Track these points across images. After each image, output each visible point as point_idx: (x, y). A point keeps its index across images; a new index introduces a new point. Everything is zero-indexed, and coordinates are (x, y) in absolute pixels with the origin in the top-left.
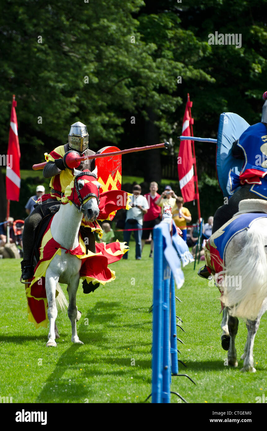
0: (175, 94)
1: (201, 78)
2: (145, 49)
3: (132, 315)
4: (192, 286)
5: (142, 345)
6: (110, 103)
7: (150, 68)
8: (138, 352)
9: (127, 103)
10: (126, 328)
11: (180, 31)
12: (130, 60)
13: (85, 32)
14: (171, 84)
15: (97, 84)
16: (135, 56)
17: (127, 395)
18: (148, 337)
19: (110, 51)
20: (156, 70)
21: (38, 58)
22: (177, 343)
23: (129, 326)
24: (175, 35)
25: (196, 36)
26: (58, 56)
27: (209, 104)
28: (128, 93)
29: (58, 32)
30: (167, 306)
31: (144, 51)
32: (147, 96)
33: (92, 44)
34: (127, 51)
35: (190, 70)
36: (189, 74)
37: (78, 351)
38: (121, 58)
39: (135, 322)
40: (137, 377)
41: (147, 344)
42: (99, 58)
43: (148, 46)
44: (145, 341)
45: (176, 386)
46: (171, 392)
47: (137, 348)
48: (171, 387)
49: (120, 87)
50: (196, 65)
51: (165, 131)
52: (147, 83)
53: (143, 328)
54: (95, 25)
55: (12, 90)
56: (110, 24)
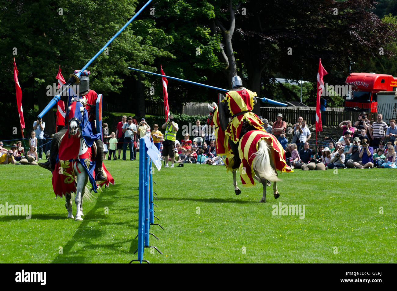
0: (153, 66)
1: (168, 56)
2: (135, 39)
3: (128, 191)
4: (163, 175)
5: (133, 208)
6: (115, 70)
7: (138, 50)
8: (131, 212)
9: (125, 70)
10: (124, 199)
11: (156, 29)
12: (127, 46)
13: (101, 29)
14: (150, 59)
16: (130, 43)
17: (124, 236)
18: (136, 204)
20: (142, 52)
21: (74, 44)
22: (154, 208)
23: (126, 197)
24: (153, 32)
25: (165, 32)
26: (86, 43)
28: (125, 64)
29: (85, 29)
30: (147, 184)
31: (135, 41)
32: (137, 66)
33: (105, 36)
34: (125, 40)
35: (162, 52)
36: (161, 54)
37: (96, 211)
38: (122, 44)
39: (129, 195)
40: (130, 226)
41: (137, 208)
43: (137, 38)
44: (136, 206)
45: (153, 230)
46: (150, 234)
47: (130, 210)
48: (149, 231)
49: (122, 61)
50: (165, 49)
51: (148, 86)
52: (137, 59)
53: (134, 198)
54: (107, 26)
55: (59, 63)
56: (115, 25)
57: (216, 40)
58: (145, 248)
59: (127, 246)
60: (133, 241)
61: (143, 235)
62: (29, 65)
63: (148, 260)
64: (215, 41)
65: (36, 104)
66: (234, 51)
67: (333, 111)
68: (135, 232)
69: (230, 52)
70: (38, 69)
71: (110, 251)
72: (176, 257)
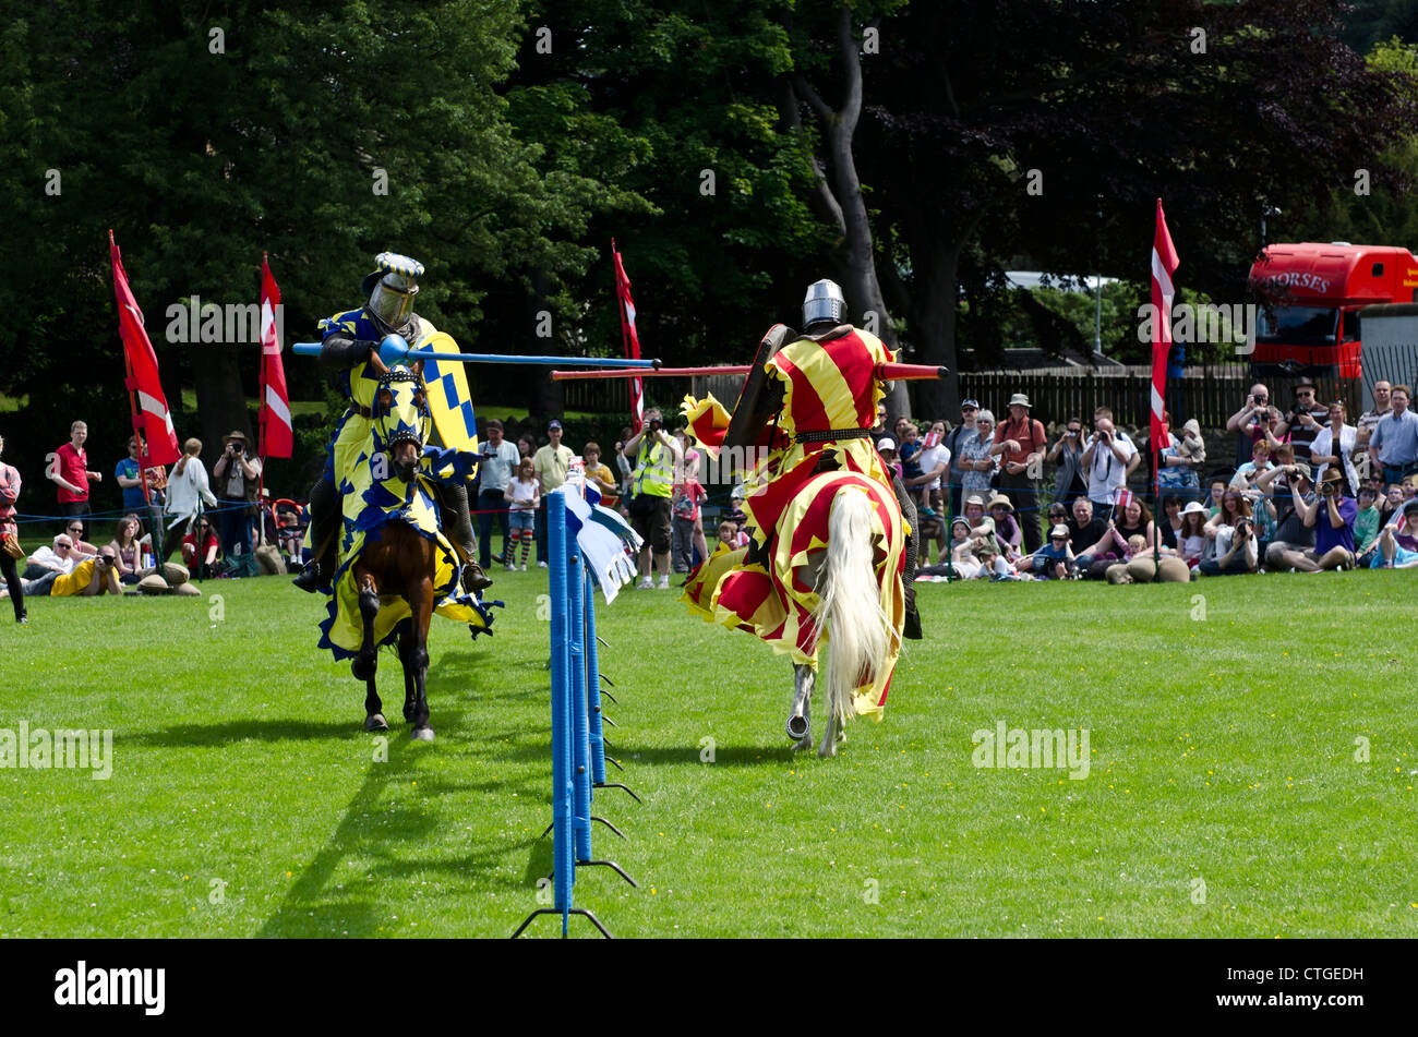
0: (584, 242)
1: (635, 207)
2: (522, 153)
3: (512, 675)
4: (630, 617)
5: (533, 732)
6: (455, 261)
7: (533, 190)
9: (489, 260)
10: (501, 701)
11: (590, 118)
12: (493, 177)
13: (402, 123)
14: (575, 219)
15: (430, 225)
16: (502, 168)
17: (505, 827)
18: (545, 717)
19: (453, 160)
20: (546, 195)
21: (310, 178)
22: (604, 729)
23: (508, 696)
24: (582, 125)
25: (620, 125)
26: (350, 173)
27: (652, 259)
28: (491, 241)
29: (348, 126)
30: (580, 649)
31: (521, 159)
32: (531, 246)
33: (418, 148)
34: (488, 159)
35: (614, 193)
36: (611, 200)
37: (407, 747)
38: (475, 173)
39: (519, 689)
40: (525, 793)
41: (543, 730)
42: (432, 173)
43: (527, 149)
44: (540, 724)
45: (602, 807)
46: (592, 819)
48: (592, 809)
49: (476, 231)
50: (625, 184)
51: (569, 314)
52: (528, 221)
53: (536, 699)
54: (421, 110)
55: (261, 243)
56: (450, 107)
57: (798, 146)
58: (579, 869)
59: (516, 864)
60: (538, 844)
61: (569, 823)
62: (161, 253)
63: (590, 908)
64: (796, 151)
65: (189, 387)
66: (861, 182)
67: (1209, 378)
68: (544, 815)
69: (850, 185)
70: (190, 266)
71: (458, 882)
72: (687, 894)
